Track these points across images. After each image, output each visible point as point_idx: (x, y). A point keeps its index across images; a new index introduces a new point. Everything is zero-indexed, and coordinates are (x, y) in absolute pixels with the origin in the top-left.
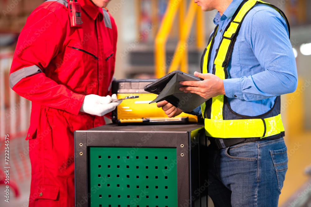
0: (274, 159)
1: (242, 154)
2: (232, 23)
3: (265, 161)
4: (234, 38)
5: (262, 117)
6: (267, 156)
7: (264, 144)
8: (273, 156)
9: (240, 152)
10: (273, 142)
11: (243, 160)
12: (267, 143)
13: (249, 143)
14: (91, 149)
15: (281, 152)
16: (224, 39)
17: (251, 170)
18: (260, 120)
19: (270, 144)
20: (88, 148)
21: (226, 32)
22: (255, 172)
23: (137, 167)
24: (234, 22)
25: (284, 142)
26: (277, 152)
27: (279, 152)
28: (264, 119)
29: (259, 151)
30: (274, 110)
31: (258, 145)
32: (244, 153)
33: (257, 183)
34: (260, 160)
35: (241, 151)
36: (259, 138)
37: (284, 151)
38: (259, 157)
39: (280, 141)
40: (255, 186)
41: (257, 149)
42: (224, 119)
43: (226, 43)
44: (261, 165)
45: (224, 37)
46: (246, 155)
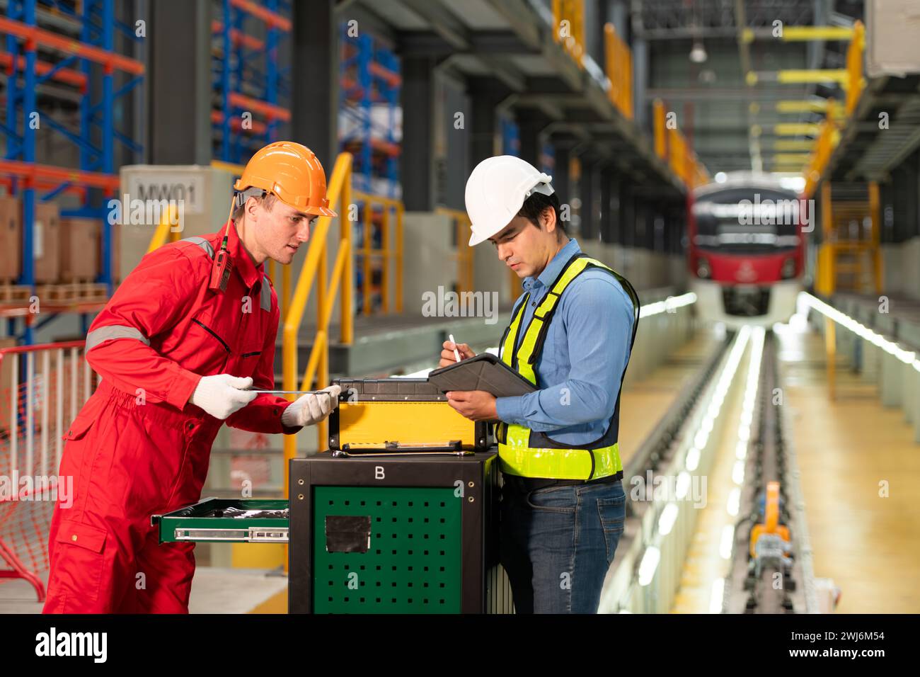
0: (602, 512)
1: (552, 502)
2: (549, 295)
3: (588, 514)
4: (548, 319)
5: (589, 447)
6: (590, 508)
7: (586, 489)
8: (601, 508)
9: (549, 500)
10: (603, 488)
11: (553, 512)
12: (593, 488)
13: (566, 488)
14: (317, 489)
15: (614, 502)
16: (535, 319)
17: (564, 528)
18: (586, 452)
19: (597, 490)
20: (313, 487)
21: (539, 308)
22: (572, 530)
23: (395, 520)
24: (552, 293)
25: (621, 487)
26: (607, 502)
27: (611, 502)
28: (593, 451)
29: (579, 499)
30: (609, 438)
31: (578, 491)
32: (556, 501)
33: (574, 547)
34: (580, 512)
35: (550, 497)
36: (583, 481)
37: (619, 502)
38: (578, 508)
39: (615, 486)
40: (571, 551)
41: (576, 495)
42: (530, 446)
43: (537, 325)
44: (581, 521)
45: (535, 316)
46: (558, 505)
